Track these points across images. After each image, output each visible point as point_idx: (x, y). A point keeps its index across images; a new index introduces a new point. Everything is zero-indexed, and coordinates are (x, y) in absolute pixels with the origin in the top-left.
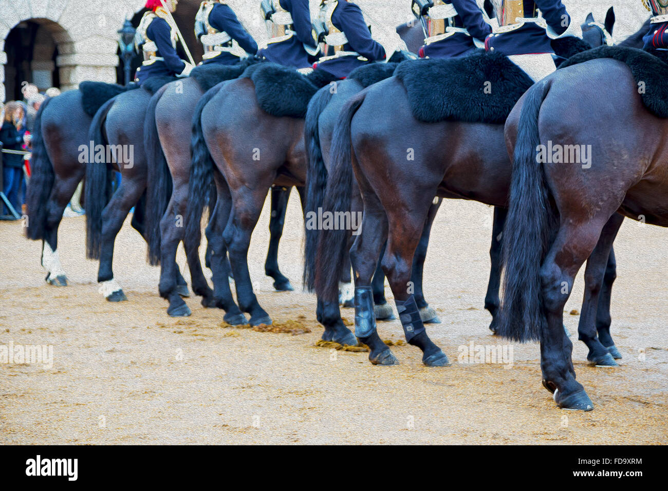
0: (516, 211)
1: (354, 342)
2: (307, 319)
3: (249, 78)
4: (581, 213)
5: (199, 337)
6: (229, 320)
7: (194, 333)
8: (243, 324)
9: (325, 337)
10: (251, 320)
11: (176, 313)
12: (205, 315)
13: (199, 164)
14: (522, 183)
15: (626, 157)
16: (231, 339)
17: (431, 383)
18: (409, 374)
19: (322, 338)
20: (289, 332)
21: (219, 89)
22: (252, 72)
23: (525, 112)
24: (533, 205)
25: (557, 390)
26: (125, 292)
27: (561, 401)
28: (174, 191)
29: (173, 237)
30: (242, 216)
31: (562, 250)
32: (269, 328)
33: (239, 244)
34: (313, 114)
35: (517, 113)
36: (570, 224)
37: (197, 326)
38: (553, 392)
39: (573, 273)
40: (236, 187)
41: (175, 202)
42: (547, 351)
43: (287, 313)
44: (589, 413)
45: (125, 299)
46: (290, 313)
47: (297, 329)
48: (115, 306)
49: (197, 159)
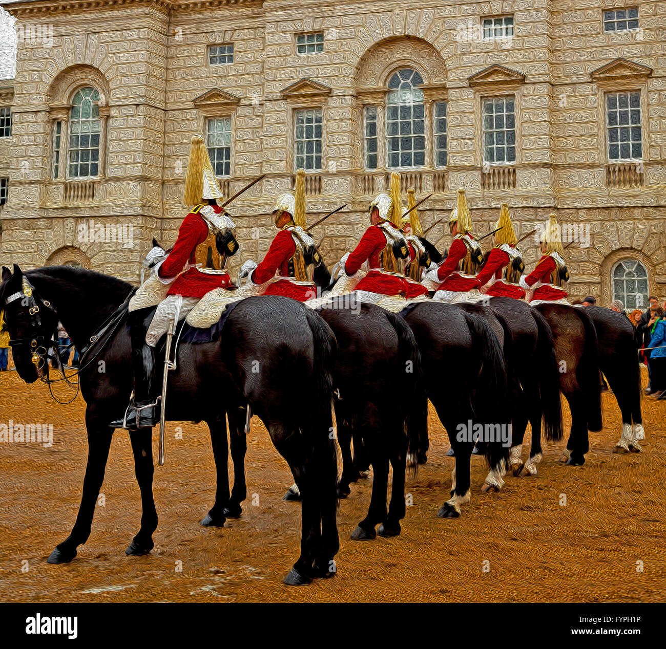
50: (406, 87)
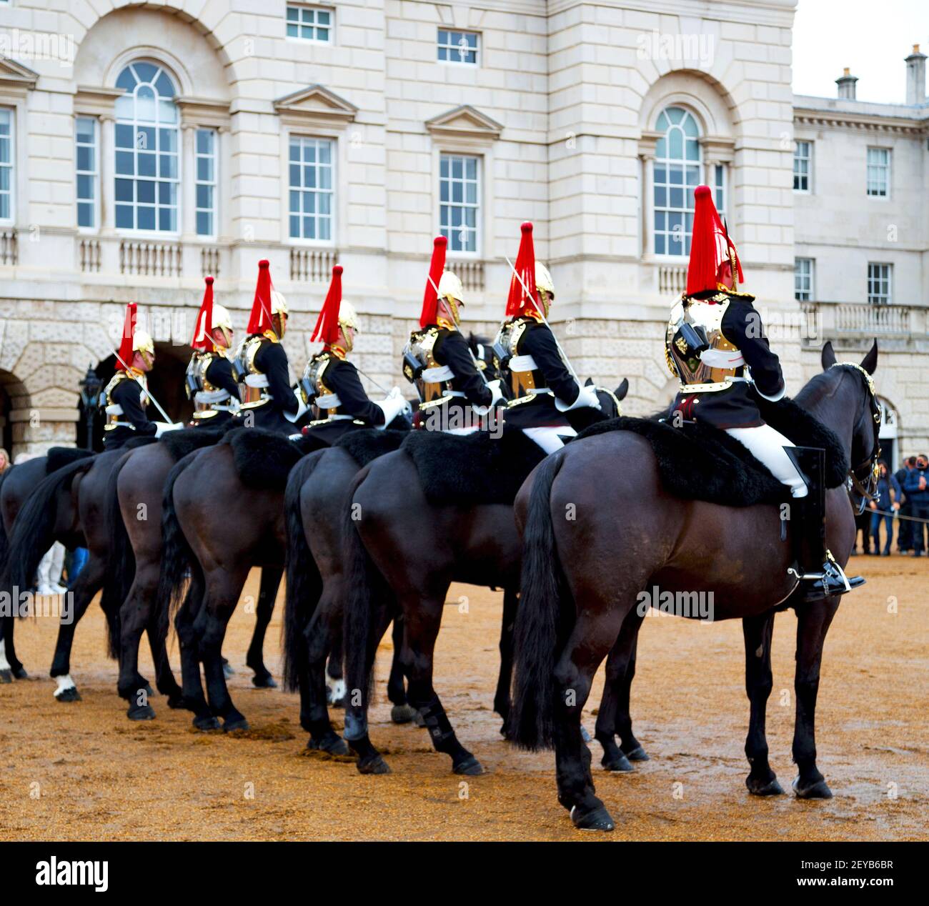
0: (527, 600)
1: (345, 750)
2: (291, 723)
3: (228, 444)
4: (598, 605)
5: (164, 745)
6: (199, 724)
7: (158, 740)
8: (215, 728)
9: (310, 746)
10: (225, 725)
11: (137, 716)
12: (171, 718)
13: (171, 544)
14: (533, 570)
15: (646, 541)
16: (201, 747)
17: (432, 800)
18: (407, 790)
19: (308, 745)
20: (269, 738)
21: (193, 458)
22: (232, 437)
23: (535, 489)
24: (546, 594)
25: (574, 808)
26: (78, 689)
27: (578, 821)
28: (138, 573)
29: (135, 627)
30: (216, 603)
31: (578, 646)
32: (246, 734)
33: (212, 636)
34: (295, 486)
35: (527, 488)
36: (587, 616)
37: (162, 731)
38: (570, 810)
39: (591, 672)
40: (210, 568)
41: (138, 586)
42: (563, 763)
43: (267, 715)
44: (610, 834)
45: (79, 699)
46: (271, 715)
47: (279, 735)
48: (68, 707)
49: (168, 538)
50: (145, 92)
